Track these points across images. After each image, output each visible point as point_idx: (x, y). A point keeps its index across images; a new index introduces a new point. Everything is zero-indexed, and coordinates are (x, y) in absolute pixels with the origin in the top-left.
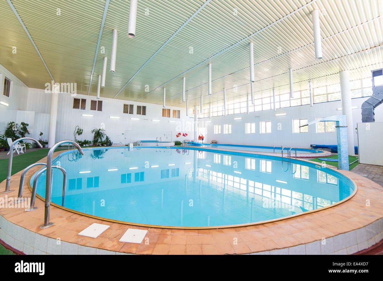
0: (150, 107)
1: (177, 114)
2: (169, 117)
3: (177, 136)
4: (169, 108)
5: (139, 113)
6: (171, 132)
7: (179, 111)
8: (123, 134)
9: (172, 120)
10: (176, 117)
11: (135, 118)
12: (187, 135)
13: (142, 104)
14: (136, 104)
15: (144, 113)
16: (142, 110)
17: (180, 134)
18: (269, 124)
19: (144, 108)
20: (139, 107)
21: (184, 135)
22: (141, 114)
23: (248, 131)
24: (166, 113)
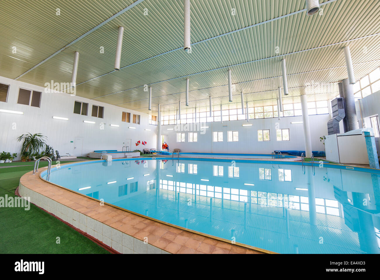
0: (108, 108)
1: (137, 119)
2: (129, 122)
3: (137, 145)
4: (129, 112)
5: (94, 114)
6: (130, 140)
7: (139, 116)
8: (72, 142)
9: (132, 127)
10: (136, 123)
11: (90, 121)
12: (146, 143)
13: (98, 104)
14: (91, 103)
15: (101, 116)
16: (99, 112)
17: (139, 142)
18: (236, 133)
19: (102, 109)
20: (95, 108)
21: (143, 143)
22: (97, 116)
23: (215, 140)
24: (126, 117)
